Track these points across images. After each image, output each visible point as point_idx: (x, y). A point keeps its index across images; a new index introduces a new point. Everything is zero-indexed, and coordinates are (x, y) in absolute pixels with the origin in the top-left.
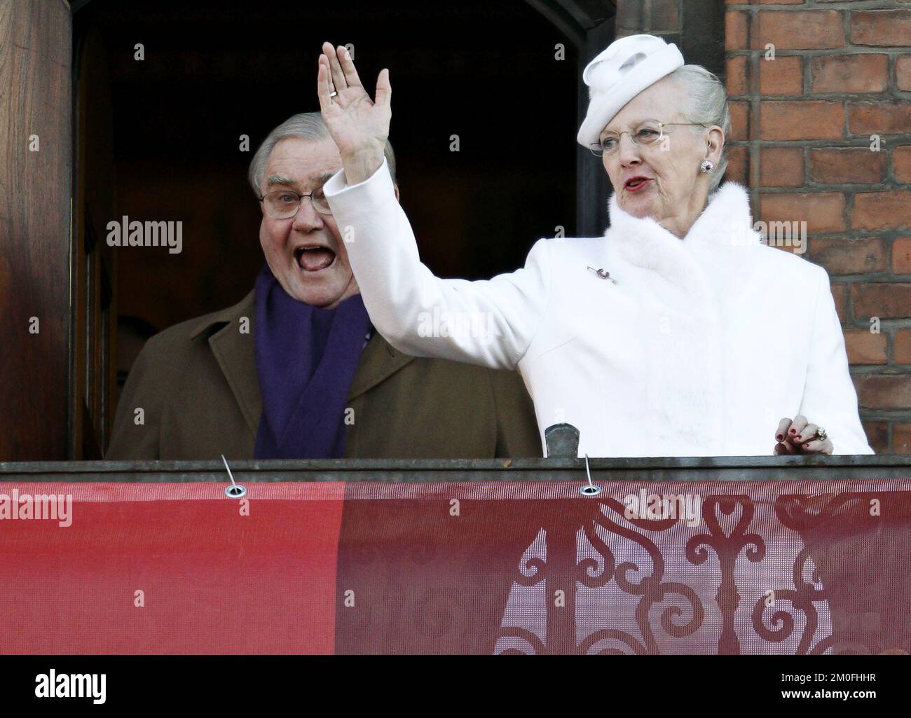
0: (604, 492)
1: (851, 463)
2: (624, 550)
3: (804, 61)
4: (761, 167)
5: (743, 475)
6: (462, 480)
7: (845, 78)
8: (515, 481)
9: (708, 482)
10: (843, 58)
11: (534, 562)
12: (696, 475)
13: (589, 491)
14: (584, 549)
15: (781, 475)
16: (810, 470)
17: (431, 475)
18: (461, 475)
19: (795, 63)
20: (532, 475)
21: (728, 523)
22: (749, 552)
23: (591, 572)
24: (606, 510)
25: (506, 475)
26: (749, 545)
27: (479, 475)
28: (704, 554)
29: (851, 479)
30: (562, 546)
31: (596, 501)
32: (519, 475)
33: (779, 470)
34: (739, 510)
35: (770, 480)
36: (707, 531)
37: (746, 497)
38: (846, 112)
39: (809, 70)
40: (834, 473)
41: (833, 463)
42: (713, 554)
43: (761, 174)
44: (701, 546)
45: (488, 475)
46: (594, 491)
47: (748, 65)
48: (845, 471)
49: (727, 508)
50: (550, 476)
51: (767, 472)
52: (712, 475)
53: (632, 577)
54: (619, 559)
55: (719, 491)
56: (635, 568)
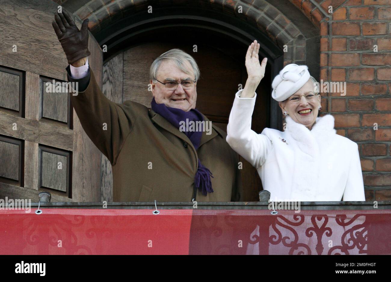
0: (278, 213)
1: (361, 204)
2: (285, 232)
3: (346, 70)
4: (332, 105)
5: (325, 208)
6: (232, 209)
7: (360, 76)
8: (249, 209)
9: (313, 210)
10: (360, 69)
11: (255, 236)
12: (309, 208)
13: (274, 213)
14: (272, 232)
15: (337, 208)
16: (347, 206)
17: (221, 208)
18: (231, 207)
19: (343, 71)
20: (255, 207)
21: (320, 224)
22: (327, 233)
23: (274, 240)
24: (279, 219)
25: (246, 207)
26: (327, 231)
27: (237, 207)
28: (312, 234)
29: (361, 210)
30: (264, 231)
31: (276, 216)
32: (250, 207)
33: (337, 206)
34: (323, 220)
35: (334, 210)
36: (313, 226)
37: (326, 215)
38: (360, 87)
39: (348, 73)
40: (355, 207)
41: (355, 204)
42: (315, 234)
43: (332, 108)
44: (311, 231)
45: (240, 207)
46: (276, 213)
47: (328, 71)
48: (359, 207)
49: (320, 219)
50: (260, 208)
51: (333, 206)
52: (314, 208)
53: (288, 241)
54: (283, 235)
55: (317, 213)
56: (289, 238)
